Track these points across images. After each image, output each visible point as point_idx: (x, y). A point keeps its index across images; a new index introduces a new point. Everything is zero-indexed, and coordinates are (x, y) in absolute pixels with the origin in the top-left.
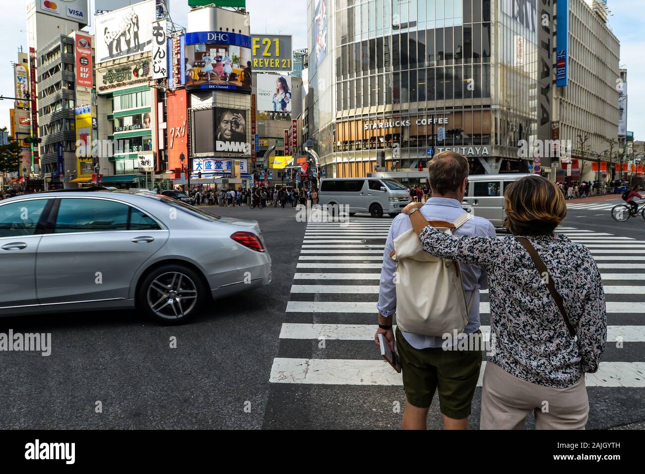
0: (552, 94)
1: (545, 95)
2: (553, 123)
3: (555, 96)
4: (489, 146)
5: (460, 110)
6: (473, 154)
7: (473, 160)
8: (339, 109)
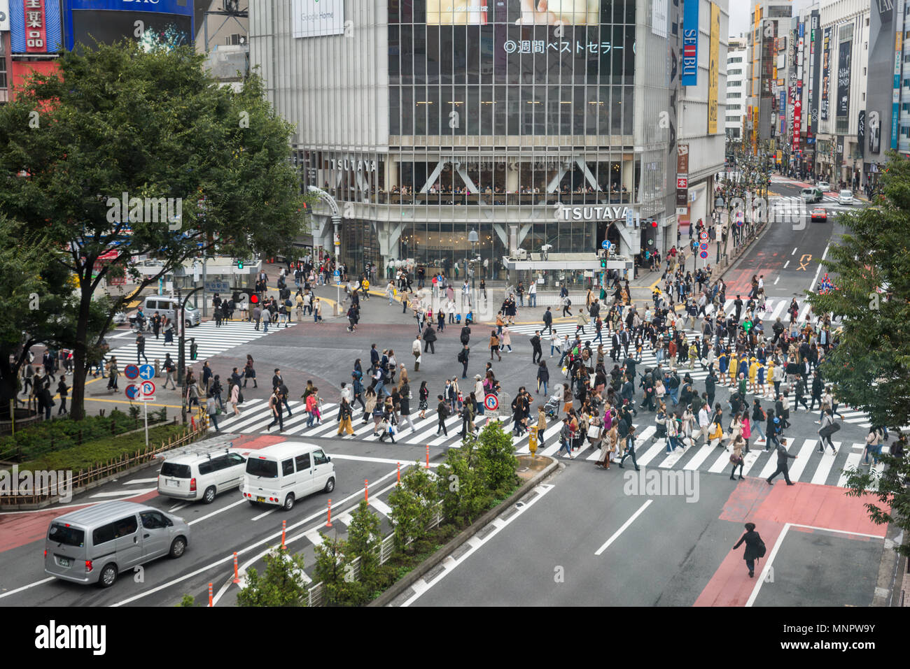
2: (680, 145)
4: (631, 206)
5: (594, 151)
6: (610, 217)
8: (393, 130)
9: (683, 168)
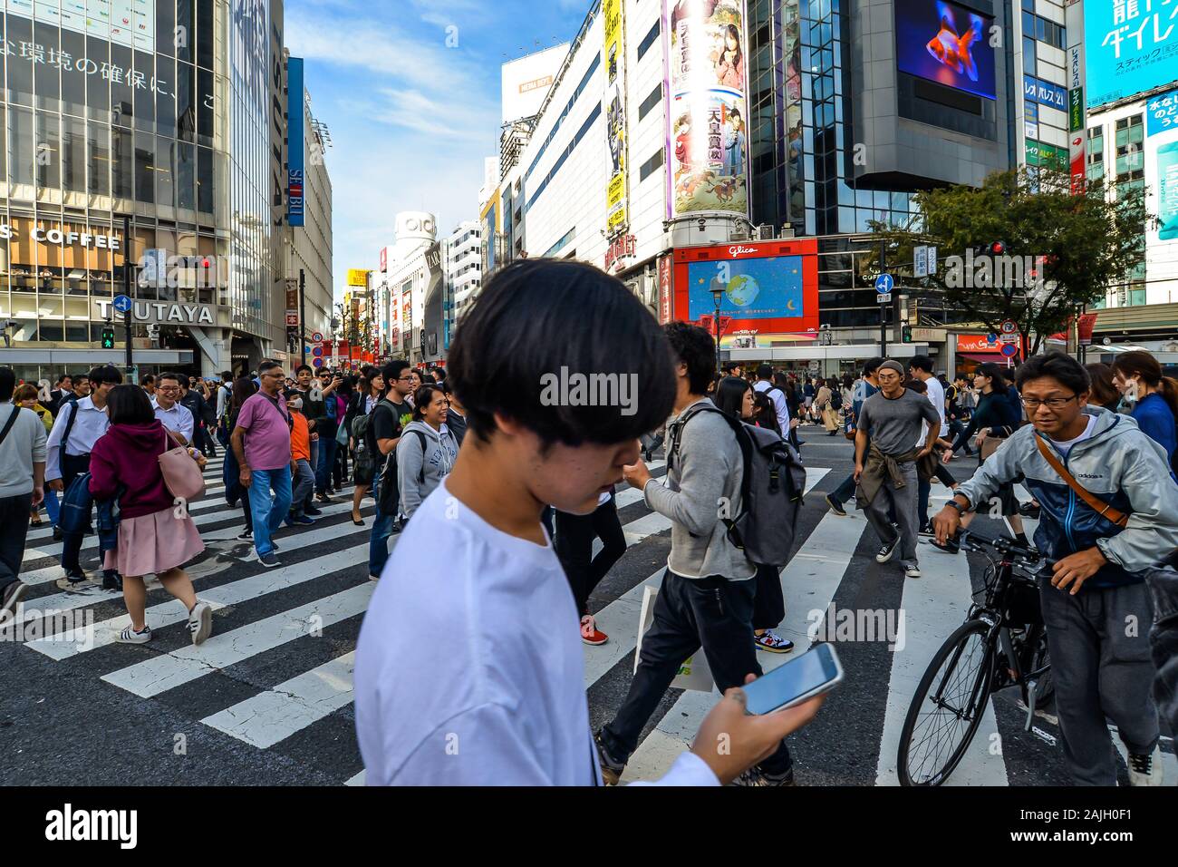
2: (288, 281)
3: (285, 239)
4: (213, 306)
5: (150, 226)
6: (181, 319)
7: (179, 332)
9: (292, 304)
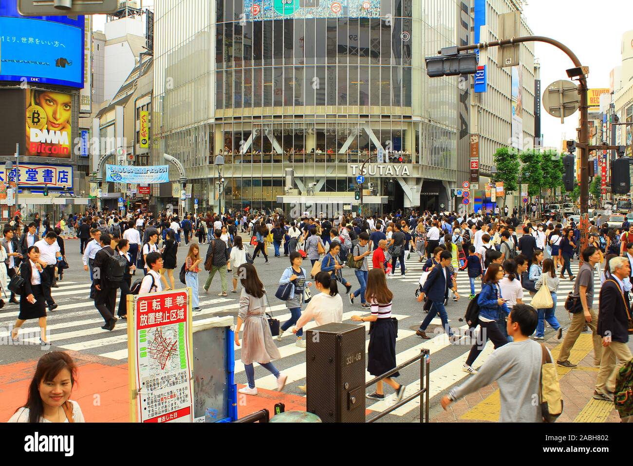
0: (470, 100)
1: (464, 103)
2: (472, 135)
3: (472, 103)
4: (410, 165)
5: (377, 119)
6: (392, 173)
7: (391, 181)
8: (219, 105)
9: (475, 153)
